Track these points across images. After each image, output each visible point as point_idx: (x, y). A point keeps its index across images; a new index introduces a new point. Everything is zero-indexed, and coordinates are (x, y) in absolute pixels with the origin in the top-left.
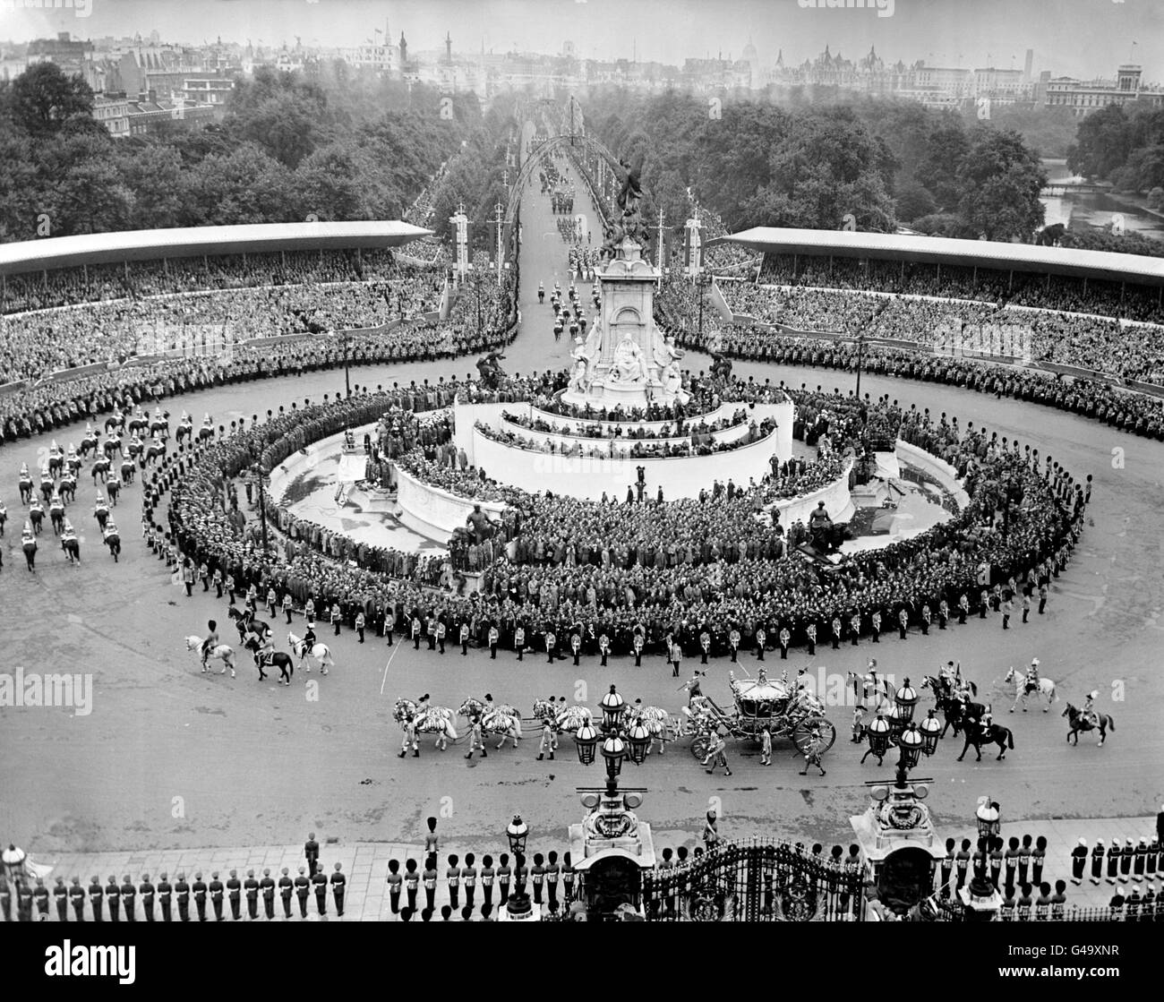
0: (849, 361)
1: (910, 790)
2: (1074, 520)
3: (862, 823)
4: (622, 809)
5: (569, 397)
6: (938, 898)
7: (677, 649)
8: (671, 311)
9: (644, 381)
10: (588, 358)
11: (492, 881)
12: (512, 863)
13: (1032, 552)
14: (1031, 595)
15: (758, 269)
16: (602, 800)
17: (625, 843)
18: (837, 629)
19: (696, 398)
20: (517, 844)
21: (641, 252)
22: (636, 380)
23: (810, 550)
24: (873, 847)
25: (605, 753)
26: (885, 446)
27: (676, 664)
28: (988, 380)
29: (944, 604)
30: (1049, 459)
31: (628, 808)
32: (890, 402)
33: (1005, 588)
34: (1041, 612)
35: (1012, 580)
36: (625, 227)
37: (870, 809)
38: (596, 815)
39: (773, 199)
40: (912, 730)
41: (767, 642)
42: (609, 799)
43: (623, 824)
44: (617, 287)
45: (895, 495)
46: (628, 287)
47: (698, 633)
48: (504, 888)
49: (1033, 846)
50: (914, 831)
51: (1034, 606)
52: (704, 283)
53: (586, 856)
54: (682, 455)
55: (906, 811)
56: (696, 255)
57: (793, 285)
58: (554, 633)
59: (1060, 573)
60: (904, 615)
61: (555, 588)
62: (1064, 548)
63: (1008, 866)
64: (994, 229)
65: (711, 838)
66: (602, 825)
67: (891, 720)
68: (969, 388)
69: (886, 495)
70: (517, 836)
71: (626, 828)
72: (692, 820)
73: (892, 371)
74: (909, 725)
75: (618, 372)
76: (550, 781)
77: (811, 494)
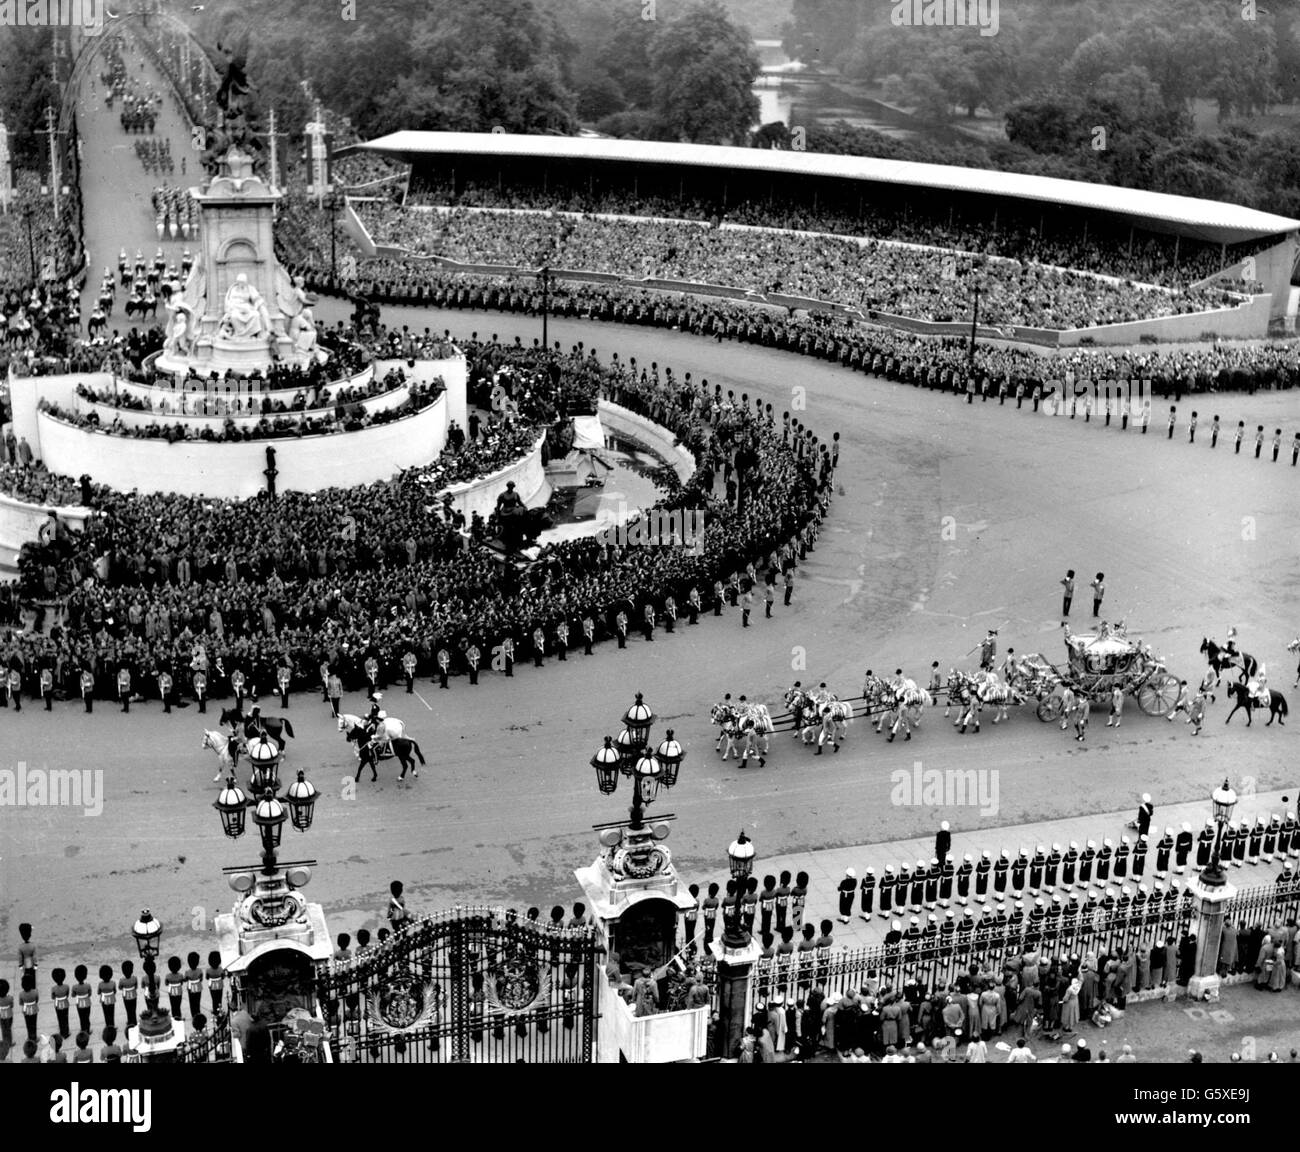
0: (530, 300)
1: (647, 830)
2: (821, 490)
3: (590, 876)
4: (284, 890)
5: (166, 361)
6: (685, 956)
7: (336, 681)
8: (293, 243)
9: (266, 335)
10: (189, 308)
11: (113, 998)
12: (139, 973)
13: (773, 531)
14: (774, 584)
15: (405, 186)
16: (258, 880)
17: (291, 931)
18: (540, 641)
19: (337, 356)
20: (148, 947)
21: (253, 165)
22: (256, 335)
23: (499, 544)
24: (605, 902)
25: (259, 820)
26: (586, 409)
27: (336, 702)
28: (705, 319)
29: (670, 600)
30: (786, 415)
31: (292, 887)
32: (587, 353)
33: (742, 576)
34: (787, 603)
35: (750, 567)
36: (229, 133)
37: (600, 859)
38: (251, 899)
39: (419, 94)
40: (648, 757)
41: (451, 665)
42: (266, 879)
43: (288, 909)
44: (224, 212)
45: (600, 470)
46: (238, 213)
47: (361, 659)
48: (130, 1005)
49: (793, 884)
50: (654, 878)
51: (778, 596)
52: (334, 206)
53: (241, 953)
54: (324, 432)
55: (643, 857)
56: (320, 168)
57: (451, 205)
58: (169, 673)
59: (807, 555)
60: (622, 619)
61: (165, 614)
62: (811, 524)
63: (764, 911)
64: (699, 128)
65: (397, 915)
66: (260, 912)
67: (621, 747)
68: (682, 330)
69: (588, 471)
70: (148, 937)
71: (292, 912)
72: (369, 895)
73: (586, 312)
74: (644, 752)
75: (230, 325)
76: (179, 865)
77: (495, 474)
